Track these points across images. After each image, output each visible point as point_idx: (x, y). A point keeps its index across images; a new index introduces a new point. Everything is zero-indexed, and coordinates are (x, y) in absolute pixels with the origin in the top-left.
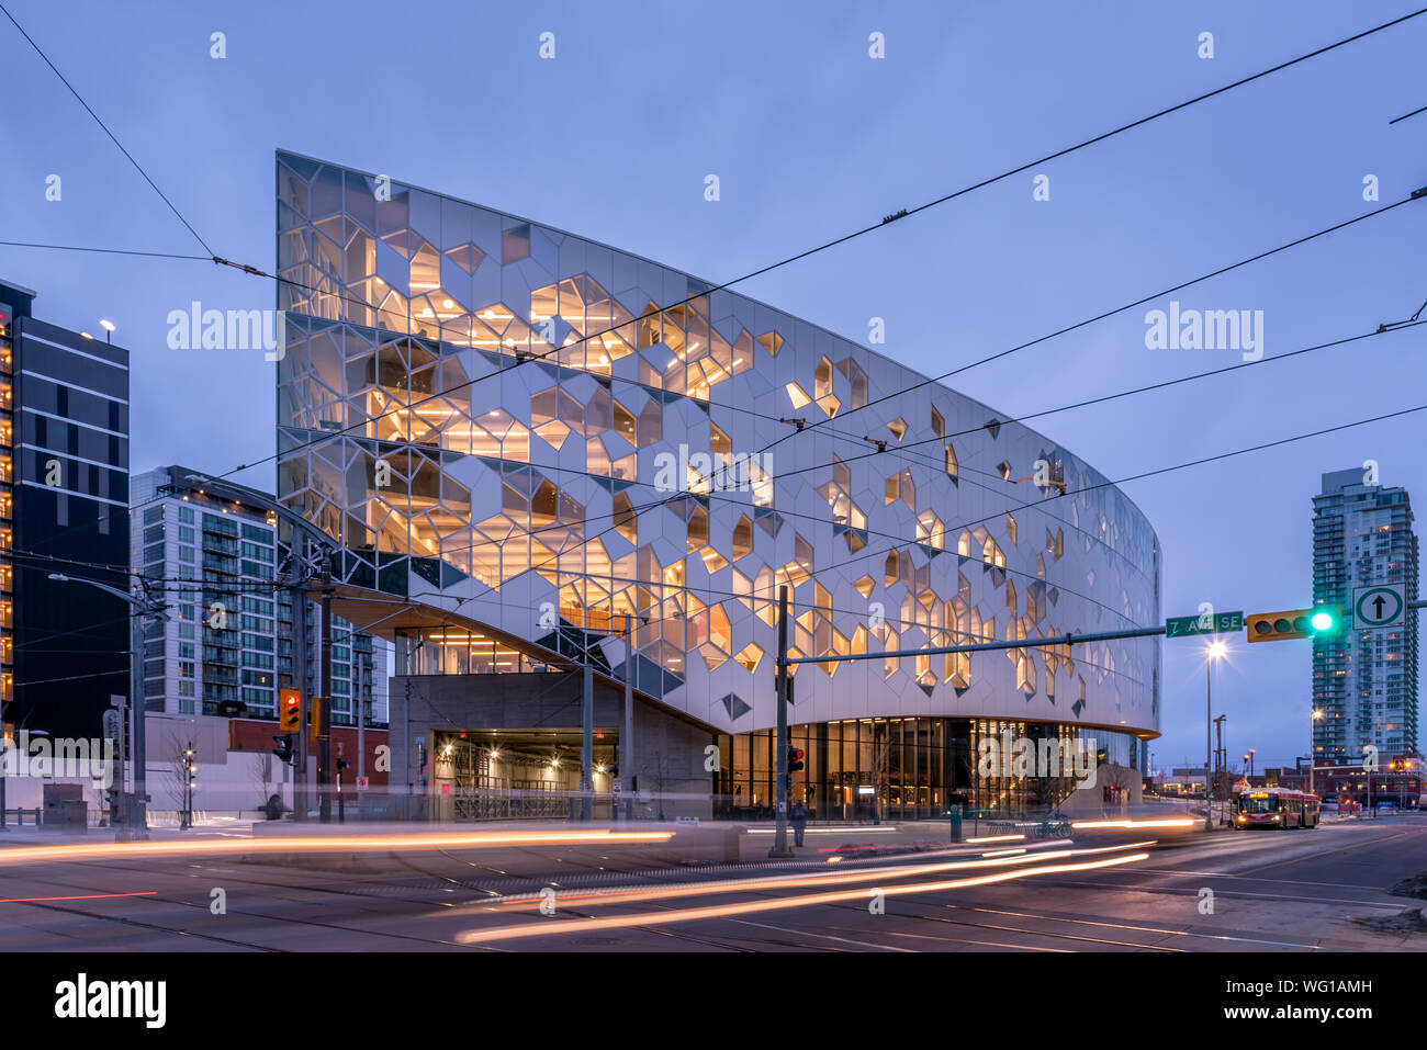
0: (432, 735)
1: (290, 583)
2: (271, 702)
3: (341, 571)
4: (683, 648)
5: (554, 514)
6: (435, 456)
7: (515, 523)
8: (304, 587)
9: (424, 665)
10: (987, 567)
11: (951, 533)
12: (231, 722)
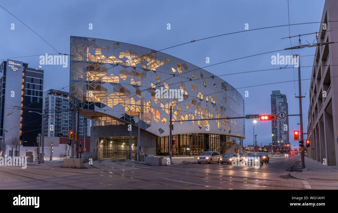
0: (99, 139)
1: (72, 109)
2: (67, 133)
3: (81, 106)
4: (150, 119)
5: (124, 92)
6: (100, 83)
7: (116, 95)
8: (74, 110)
9: (97, 124)
10: (212, 103)
11: (205, 96)
12: (60, 138)
